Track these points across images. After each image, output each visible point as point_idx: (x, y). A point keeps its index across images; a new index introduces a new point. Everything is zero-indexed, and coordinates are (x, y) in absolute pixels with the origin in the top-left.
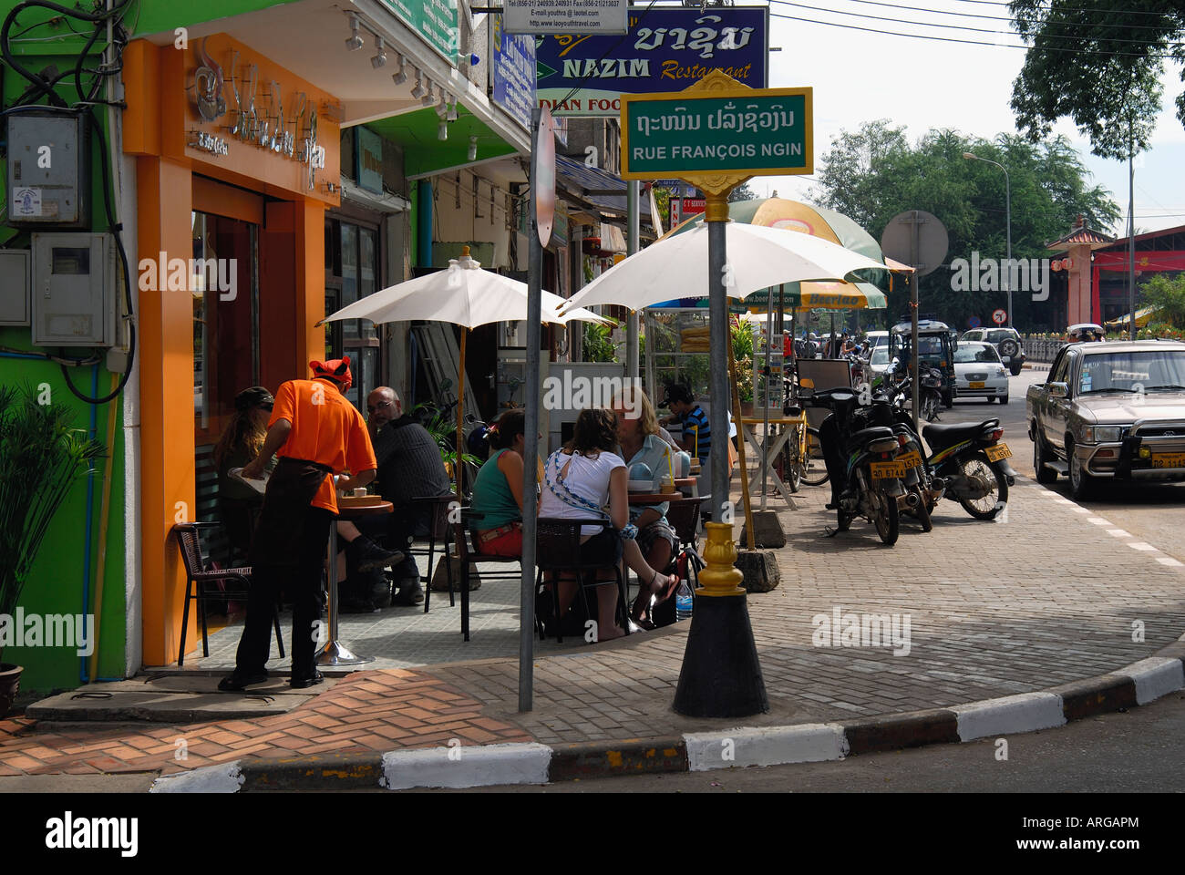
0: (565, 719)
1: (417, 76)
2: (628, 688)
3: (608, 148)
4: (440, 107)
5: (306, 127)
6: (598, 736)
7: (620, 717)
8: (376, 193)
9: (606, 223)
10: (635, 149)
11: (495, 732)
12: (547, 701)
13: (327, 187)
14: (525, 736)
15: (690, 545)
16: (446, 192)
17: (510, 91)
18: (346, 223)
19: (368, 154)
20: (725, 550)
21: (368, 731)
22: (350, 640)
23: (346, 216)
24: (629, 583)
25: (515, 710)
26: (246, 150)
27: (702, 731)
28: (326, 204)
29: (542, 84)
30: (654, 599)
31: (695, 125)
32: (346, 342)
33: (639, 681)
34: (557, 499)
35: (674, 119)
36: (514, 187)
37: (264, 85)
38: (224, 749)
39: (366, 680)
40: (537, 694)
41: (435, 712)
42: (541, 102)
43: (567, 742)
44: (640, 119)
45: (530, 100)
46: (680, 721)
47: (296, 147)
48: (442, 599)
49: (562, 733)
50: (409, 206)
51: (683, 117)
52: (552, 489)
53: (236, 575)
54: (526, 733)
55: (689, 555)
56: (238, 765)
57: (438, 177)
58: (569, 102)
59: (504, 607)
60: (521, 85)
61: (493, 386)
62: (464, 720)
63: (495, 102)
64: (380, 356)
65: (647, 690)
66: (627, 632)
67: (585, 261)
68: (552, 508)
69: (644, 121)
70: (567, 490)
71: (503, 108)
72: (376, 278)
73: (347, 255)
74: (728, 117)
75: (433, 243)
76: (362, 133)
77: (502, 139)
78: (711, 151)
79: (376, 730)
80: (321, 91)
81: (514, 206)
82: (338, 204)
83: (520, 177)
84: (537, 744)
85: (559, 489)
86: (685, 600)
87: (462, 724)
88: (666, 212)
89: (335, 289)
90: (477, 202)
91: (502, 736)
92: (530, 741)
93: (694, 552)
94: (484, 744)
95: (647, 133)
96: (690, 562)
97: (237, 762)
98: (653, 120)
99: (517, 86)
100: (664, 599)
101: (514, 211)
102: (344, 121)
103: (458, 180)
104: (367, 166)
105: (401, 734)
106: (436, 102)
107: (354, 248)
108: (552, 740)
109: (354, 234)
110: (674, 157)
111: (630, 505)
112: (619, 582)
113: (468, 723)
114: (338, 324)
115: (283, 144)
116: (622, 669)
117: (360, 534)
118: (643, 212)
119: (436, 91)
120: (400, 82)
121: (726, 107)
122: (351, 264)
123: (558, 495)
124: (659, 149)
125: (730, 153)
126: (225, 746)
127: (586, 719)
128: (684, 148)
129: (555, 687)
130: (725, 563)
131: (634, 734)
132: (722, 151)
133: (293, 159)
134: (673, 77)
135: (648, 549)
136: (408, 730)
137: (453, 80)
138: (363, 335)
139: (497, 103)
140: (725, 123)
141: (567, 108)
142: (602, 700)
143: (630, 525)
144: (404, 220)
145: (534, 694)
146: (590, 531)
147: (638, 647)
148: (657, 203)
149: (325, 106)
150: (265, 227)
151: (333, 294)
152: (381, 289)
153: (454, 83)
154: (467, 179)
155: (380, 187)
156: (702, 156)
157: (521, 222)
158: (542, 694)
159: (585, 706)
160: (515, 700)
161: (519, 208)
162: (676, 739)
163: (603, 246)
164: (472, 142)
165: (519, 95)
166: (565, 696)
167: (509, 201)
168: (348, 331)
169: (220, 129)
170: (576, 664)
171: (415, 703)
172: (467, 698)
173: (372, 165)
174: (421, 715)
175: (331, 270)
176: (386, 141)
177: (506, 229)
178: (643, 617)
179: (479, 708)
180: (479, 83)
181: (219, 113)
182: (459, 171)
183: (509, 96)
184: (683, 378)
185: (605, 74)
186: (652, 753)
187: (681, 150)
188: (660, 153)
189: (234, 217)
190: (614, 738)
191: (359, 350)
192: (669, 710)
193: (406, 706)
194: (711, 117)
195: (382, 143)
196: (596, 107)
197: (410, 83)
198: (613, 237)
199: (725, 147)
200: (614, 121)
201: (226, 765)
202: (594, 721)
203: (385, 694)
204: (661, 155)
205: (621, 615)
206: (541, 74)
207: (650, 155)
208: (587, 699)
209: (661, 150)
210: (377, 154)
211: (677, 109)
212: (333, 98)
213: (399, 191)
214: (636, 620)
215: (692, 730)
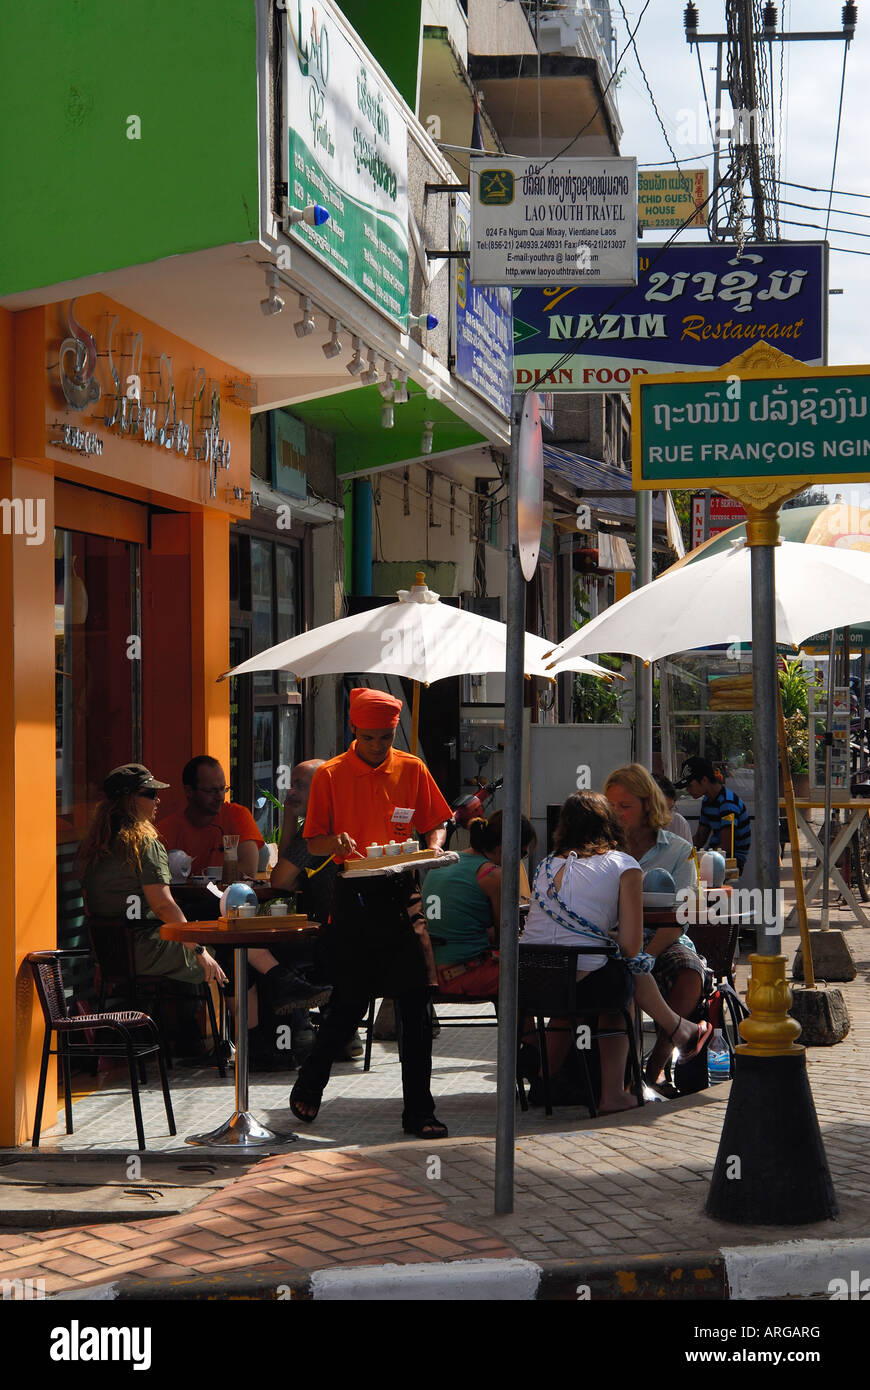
0: (557, 1224)
1: (355, 346)
2: (644, 1180)
3: (608, 431)
4: (385, 385)
5: (205, 415)
6: (603, 1250)
7: (633, 1222)
8: (298, 499)
9: (606, 532)
10: (651, 449)
11: (462, 1243)
12: (534, 1199)
13: (233, 493)
14: (503, 1249)
15: (725, 980)
16: (391, 492)
17: (479, 361)
18: (258, 539)
19: (287, 446)
20: (776, 994)
21: (290, 1240)
22: (264, 1110)
23: (257, 529)
24: (643, 1029)
25: (489, 1211)
26: (129, 447)
27: (747, 1245)
28: (232, 516)
29: (520, 348)
30: (676, 1054)
31: (732, 416)
32: (258, 699)
33: (660, 1171)
34: (548, 919)
35: (703, 409)
36: (482, 484)
37: (150, 359)
38: (95, 1265)
39: (286, 1167)
40: (520, 1189)
41: (380, 1213)
42: (519, 372)
43: (561, 1257)
44: (657, 408)
45: (505, 370)
46: (717, 1229)
47: (192, 440)
48: (388, 1051)
49: (555, 1245)
50: (341, 514)
51: (716, 405)
52: (542, 905)
53: (112, 1023)
54: (506, 1245)
55: (724, 994)
56: (114, 1288)
57: (380, 475)
58: (556, 374)
59: (471, 1063)
60: (494, 352)
61: (453, 756)
62: (421, 1226)
63: (457, 376)
64: (304, 718)
65: (667, 1184)
66: (642, 1102)
67: (576, 581)
68: (540, 931)
69: (662, 411)
70: (563, 906)
71: (469, 384)
72: (297, 612)
73: (259, 580)
74: (777, 405)
75: (373, 562)
76: (281, 421)
77: (467, 425)
78: (753, 451)
79: (300, 1239)
80: (225, 363)
81: (481, 509)
82: (247, 515)
83: (491, 470)
84: (521, 1261)
85: (551, 905)
86: (719, 1057)
87: (418, 1231)
88: (687, 514)
89: (242, 629)
90: (431, 505)
91: (472, 1248)
92: (510, 1256)
93: (731, 990)
94: (448, 1260)
95: (668, 427)
96: (725, 1005)
97: (112, 1284)
98: (675, 410)
99: (487, 353)
100: (691, 1054)
101: (481, 517)
102: (256, 404)
103: (406, 477)
104: (286, 463)
105: (335, 1244)
106: (380, 377)
107: (267, 572)
108: (541, 1255)
109: (267, 554)
110: (703, 459)
111: (645, 926)
112: (630, 1032)
113: (427, 1230)
114: (247, 677)
115: (176, 438)
116: (635, 1154)
117: (277, 963)
118: (656, 518)
119: (380, 364)
120: (332, 356)
121: (775, 392)
122: (264, 594)
123: (549, 913)
124: (683, 448)
125: (781, 454)
126: (97, 1261)
127: (587, 1225)
128: (717, 446)
129: (543, 1179)
130: (776, 1010)
131: (653, 1247)
132: (769, 451)
133: (188, 457)
134: (698, 338)
135: (670, 984)
136: (344, 1239)
137: (402, 350)
138: (280, 689)
139: (461, 379)
140: (773, 413)
141: (554, 381)
142: (609, 1197)
143: (644, 954)
144: (336, 533)
145: (516, 1188)
146: (591, 963)
147: (657, 1123)
148: (675, 503)
149: (230, 385)
150: (150, 548)
151: (239, 635)
152: (303, 631)
153: (404, 354)
154: (418, 476)
155: (303, 491)
156: (743, 458)
157: (490, 530)
158: (527, 1189)
159: (586, 1206)
160: (489, 1197)
161: (488, 512)
162: (711, 1254)
163: (602, 563)
164: (426, 429)
165: (490, 365)
166: (558, 1193)
167: (475, 503)
168: (260, 684)
169: (93, 420)
170: (572, 1146)
171: (355, 1200)
172: (423, 1194)
173: (292, 460)
174: (361, 1217)
175: (237, 603)
176: (311, 427)
177: (471, 541)
178: (661, 1078)
179: (440, 1208)
180: (436, 352)
181: (91, 398)
182: (408, 467)
183: (476, 366)
184: (710, 739)
185: (604, 335)
186: (678, 1274)
187: (713, 450)
188: (684, 453)
189: (110, 535)
190: (625, 1252)
191: (276, 711)
192: (701, 1213)
193: (342, 1204)
194: (753, 405)
195: (306, 430)
196: (593, 379)
197: (346, 355)
198: (616, 551)
199: (773, 446)
200: (617, 398)
201: (99, 1287)
202: (598, 1228)
203: (312, 1188)
204: (686, 456)
205: (633, 1078)
206: (519, 335)
207: (671, 456)
208: (589, 1196)
209: (686, 450)
210: (300, 446)
211: (707, 395)
212: (241, 372)
213: (331, 496)
214: (652, 1084)
215: (733, 1243)
